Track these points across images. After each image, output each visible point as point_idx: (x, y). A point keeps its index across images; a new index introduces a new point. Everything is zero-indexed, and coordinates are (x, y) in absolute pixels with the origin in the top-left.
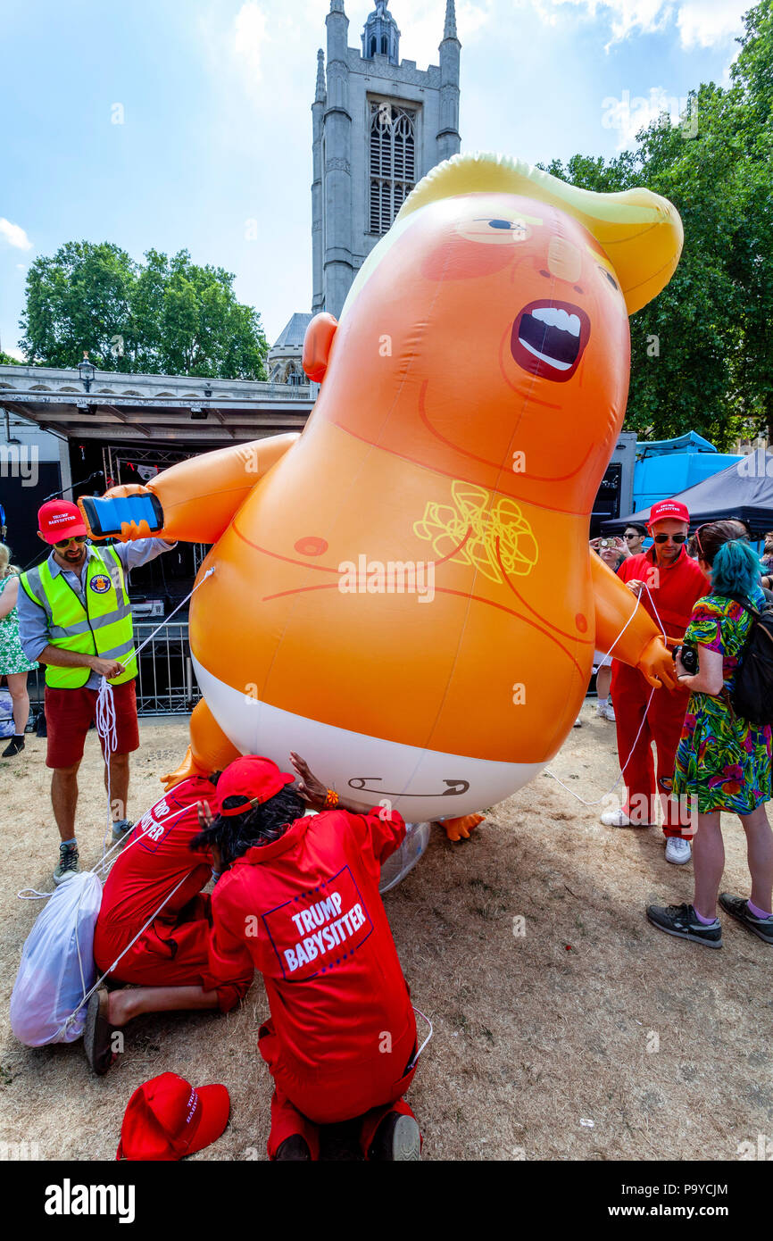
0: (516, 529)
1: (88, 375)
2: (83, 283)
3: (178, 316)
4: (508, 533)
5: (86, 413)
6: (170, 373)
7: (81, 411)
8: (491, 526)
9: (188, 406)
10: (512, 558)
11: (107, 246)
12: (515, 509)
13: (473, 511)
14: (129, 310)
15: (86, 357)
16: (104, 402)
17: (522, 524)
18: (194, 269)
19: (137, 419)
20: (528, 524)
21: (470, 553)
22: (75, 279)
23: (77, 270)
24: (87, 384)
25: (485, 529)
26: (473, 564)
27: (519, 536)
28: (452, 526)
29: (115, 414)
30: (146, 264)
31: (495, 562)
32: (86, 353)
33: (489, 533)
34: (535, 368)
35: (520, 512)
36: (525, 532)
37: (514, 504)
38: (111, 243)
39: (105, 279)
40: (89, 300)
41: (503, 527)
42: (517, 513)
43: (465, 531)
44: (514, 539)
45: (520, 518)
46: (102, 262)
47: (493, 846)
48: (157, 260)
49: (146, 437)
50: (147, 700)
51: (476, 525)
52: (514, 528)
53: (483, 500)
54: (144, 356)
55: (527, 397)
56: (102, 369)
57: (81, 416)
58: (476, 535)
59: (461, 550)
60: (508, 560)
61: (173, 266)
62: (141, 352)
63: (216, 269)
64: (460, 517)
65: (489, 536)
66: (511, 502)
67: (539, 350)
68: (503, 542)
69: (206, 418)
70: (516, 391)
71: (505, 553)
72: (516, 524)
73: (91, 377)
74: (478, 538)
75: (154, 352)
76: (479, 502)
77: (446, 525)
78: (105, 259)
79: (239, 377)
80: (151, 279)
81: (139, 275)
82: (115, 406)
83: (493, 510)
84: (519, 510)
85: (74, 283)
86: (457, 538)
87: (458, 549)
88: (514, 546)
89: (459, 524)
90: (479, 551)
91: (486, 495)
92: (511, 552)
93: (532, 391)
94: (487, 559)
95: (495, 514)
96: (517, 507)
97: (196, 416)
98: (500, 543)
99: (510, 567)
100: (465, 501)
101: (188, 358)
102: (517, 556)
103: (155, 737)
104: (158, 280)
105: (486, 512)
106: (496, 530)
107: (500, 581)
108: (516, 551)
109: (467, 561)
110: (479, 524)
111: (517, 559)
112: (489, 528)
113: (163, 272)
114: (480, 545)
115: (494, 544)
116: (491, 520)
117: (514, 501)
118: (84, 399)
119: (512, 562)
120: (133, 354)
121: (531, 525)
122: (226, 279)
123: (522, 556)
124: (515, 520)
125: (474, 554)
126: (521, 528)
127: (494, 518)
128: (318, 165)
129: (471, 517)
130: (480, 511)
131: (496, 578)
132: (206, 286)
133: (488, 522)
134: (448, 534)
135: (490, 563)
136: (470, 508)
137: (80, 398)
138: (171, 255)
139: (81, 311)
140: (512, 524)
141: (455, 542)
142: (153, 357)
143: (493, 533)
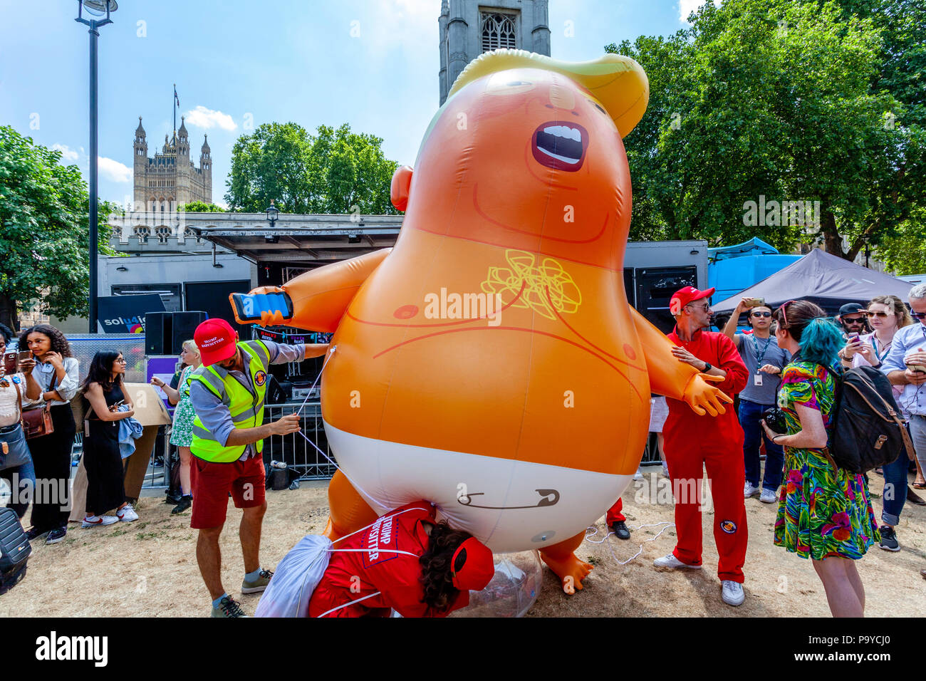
0: (560, 280)
1: (273, 216)
2: (271, 152)
3: (340, 170)
4: (555, 283)
5: (271, 242)
6: (334, 212)
7: (268, 241)
8: (540, 279)
9: (347, 234)
10: (561, 300)
11: (291, 125)
12: (555, 264)
13: (524, 270)
14: (305, 168)
15: (272, 204)
16: (284, 233)
17: (564, 275)
18: (353, 137)
19: (308, 246)
20: (568, 275)
21: (527, 300)
22: (266, 149)
23: (268, 143)
24: (272, 223)
25: (536, 281)
26: (530, 307)
27: (563, 284)
28: (510, 281)
29: (292, 242)
30: (317, 135)
31: (548, 305)
32: (272, 201)
33: (538, 284)
34: (552, 164)
35: (561, 268)
36: (568, 281)
37: (555, 262)
38: (292, 122)
39: (288, 147)
40: (276, 163)
41: (549, 278)
42: (559, 268)
43: (521, 284)
44: (559, 287)
45: (562, 271)
46: (285, 136)
47: (603, 594)
48: (325, 132)
49: (313, 258)
50: (310, 467)
51: (528, 279)
52: (559, 279)
53: (531, 261)
54: (315, 201)
55: (550, 185)
56: (284, 212)
57: (267, 244)
58: (530, 286)
59: (520, 298)
60: (558, 302)
61: (338, 136)
62: (312, 199)
63: (369, 136)
64: (515, 274)
65: (540, 286)
66: (552, 260)
67: (553, 152)
68: (552, 290)
69: (359, 242)
70: (542, 181)
71: (554, 298)
72: (560, 276)
73: (275, 217)
74: (532, 287)
75: (323, 198)
76: (528, 263)
77: (505, 281)
78: (288, 134)
79: (385, 213)
80: (322, 146)
81: (312, 144)
82: (292, 236)
83: (540, 267)
84: (560, 266)
85: (266, 152)
86: (515, 290)
87: (518, 297)
88: (561, 292)
89: (515, 280)
90: (534, 297)
91: (533, 257)
92: (559, 296)
93: (552, 180)
94: (541, 303)
95: (542, 270)
96: (558, 264)
97: (352, 241)
98: (549, 290)
99: (560, 307)
100: (518, 263)
101: (347, 201)
102: (564, 299)
103: (315, 496)
104: (326, 147)
105: (535, 269)
106: (544, 281)
107: (554, 318)
108: (563, 295)
109: (525, 305)
110: (530, 278)
111: (565, 301)
112: (539, 280)
113: (330, 140)
114: (534, 293)
115: (545, 292)
116: (539, 274)
117: (555, 259)
118: (270, 232)
119: (561, 303)
120: (306, 200)
121: (571, 275)
122: (376, 142)
123: (567, 298)
124: (558, 273)
125: (530, 300)
126: (564, 278)
127: (541, 272)
128: (443, 59)
129: (524, 274)
130: (530, 268)
131: (551, 316)
132: (362, 148)
133: (537, 276)
134: (508, 287)
135: (544, 305)
136: (522, 267)
137: (267, 231)
138: (336, 127)
139: (270, 171)
140: (556, 276)
141: (515, 293)
142: (321, 202)
143: (543, 284)
